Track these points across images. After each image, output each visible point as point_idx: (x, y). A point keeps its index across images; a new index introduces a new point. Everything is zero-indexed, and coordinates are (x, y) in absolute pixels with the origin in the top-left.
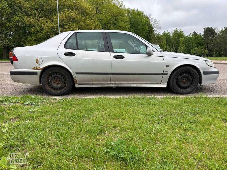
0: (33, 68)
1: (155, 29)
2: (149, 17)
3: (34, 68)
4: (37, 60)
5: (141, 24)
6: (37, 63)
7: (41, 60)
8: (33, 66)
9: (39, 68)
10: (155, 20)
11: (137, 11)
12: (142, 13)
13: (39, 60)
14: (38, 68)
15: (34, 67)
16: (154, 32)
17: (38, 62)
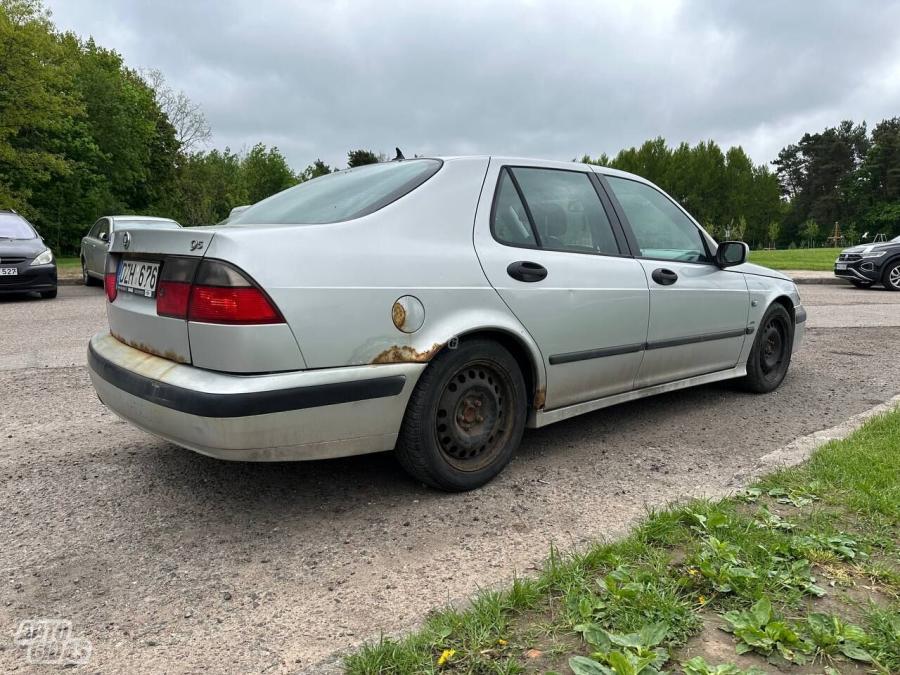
0: (375, 355)
1: (187, 138)
2: (150, 83)
3: (381, 356)
4: (397, 307)
5: (121, 107)
6: (400, 326)
7: (417, 307)
8: (376, 344)
9: (412, 350)
10: (181, 98)
11: (91, 45)
12: (117, 62)
13: (406, 307)
14: (406, 355)
15: (381, 352)
16: (179, 145)
17: (403, 321)
